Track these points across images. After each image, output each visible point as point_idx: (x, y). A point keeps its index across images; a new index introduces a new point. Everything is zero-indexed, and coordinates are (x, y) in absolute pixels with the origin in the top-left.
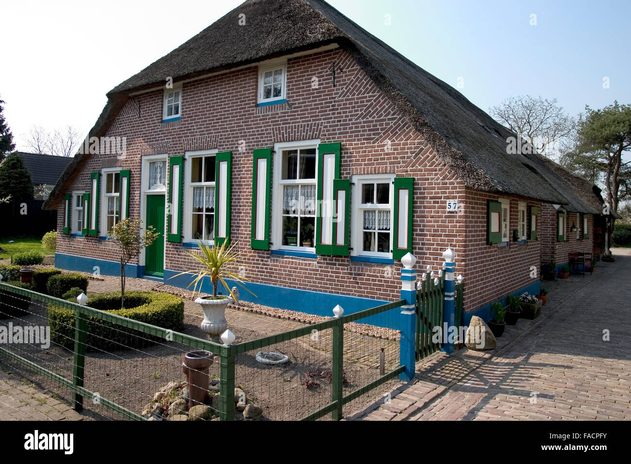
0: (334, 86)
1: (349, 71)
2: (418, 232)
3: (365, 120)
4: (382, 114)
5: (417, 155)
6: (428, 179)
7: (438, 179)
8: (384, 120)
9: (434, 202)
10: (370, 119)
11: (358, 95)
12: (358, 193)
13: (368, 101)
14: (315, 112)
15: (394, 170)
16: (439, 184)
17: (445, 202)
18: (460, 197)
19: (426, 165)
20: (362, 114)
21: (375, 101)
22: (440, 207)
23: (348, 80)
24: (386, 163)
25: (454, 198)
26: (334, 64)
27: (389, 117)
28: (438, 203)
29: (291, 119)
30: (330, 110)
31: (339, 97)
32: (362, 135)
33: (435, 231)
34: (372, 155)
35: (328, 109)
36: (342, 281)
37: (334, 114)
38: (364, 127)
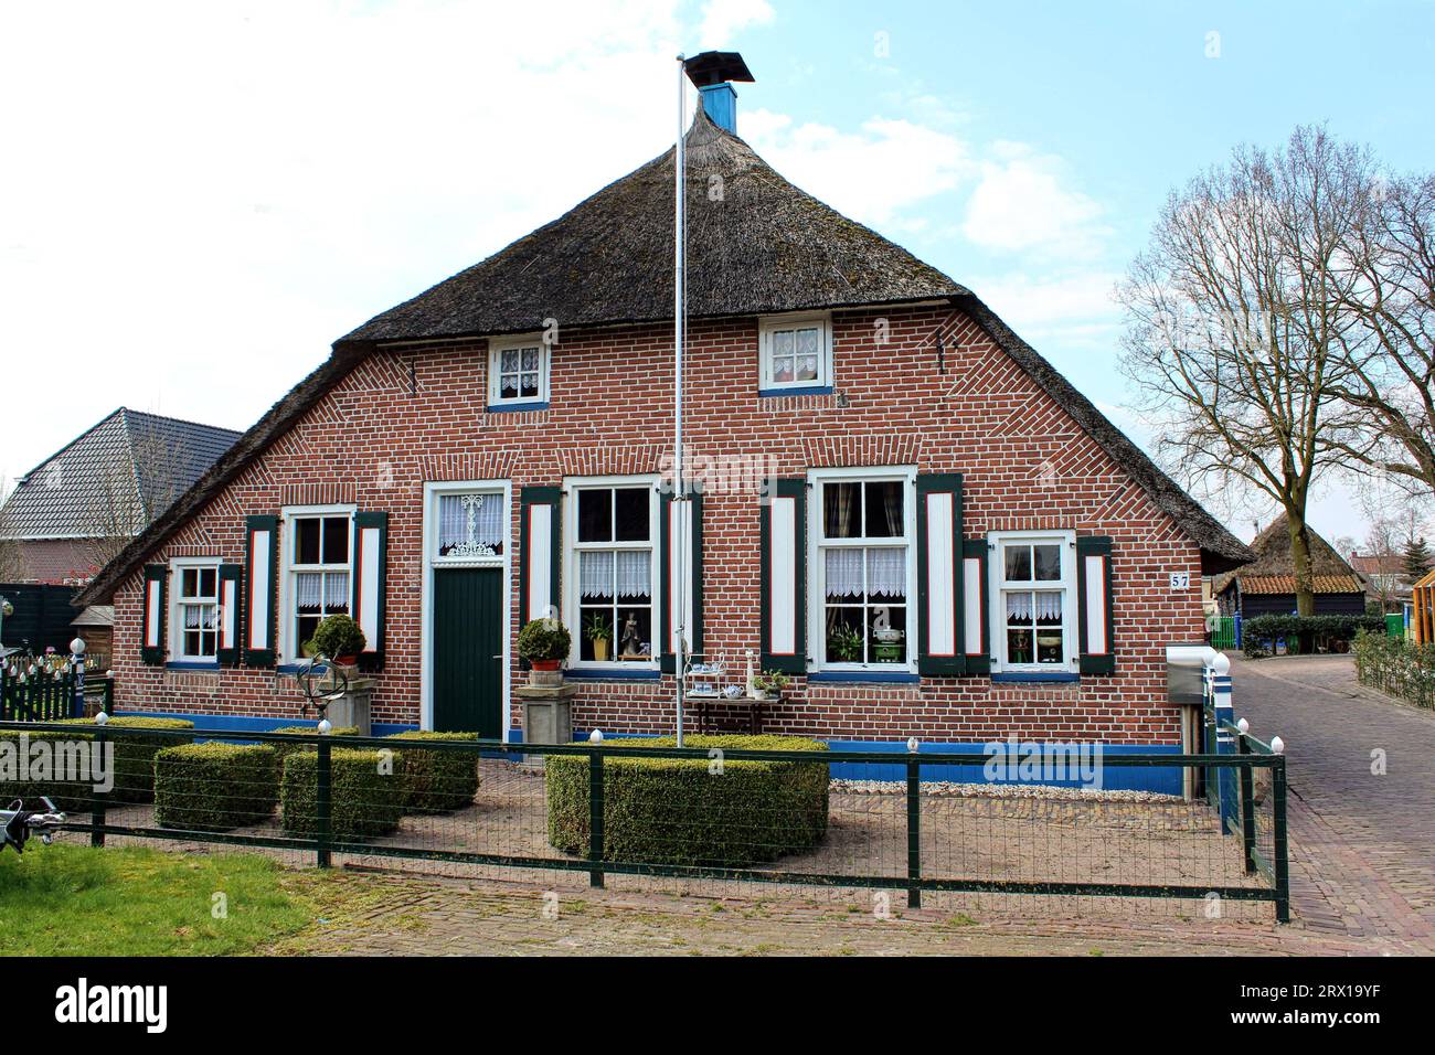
0: (942, 372)
1: (972, 349)
2: (1122, 625)
3: (1010, 436)
4: (1044, 430)
5: (1113, 499)
6: (1135, 539)
7: (1153, 538)
8: (1050, 439)
9: (1148, 576)
10: (1022, 435)
11: (994, 392)
12: (998, 563)
13: (1013, 404)
14: (904, 417)
15: (1072, 524)
16: (1155, 546)
17: (1167, 576)
18: (1192, 567)
19: (1130, 516)
20: (1004, 426)
21: (1029, 405)
22: (1157, 584)
23: (972, 363)
24: (1057, 512)
25: (1183, 568)
26: (939, 332)
27: (1059, 434)
28: (1154, 577)
29: (847, 426)
30: (935, 415)
31: (954, 392)
32: (1005, 463)
33: (1152, 622)
34: (1028, 498)
35: (931, 412)
36: (976, 719)
37: (943, 422)
38: (1009, 448)
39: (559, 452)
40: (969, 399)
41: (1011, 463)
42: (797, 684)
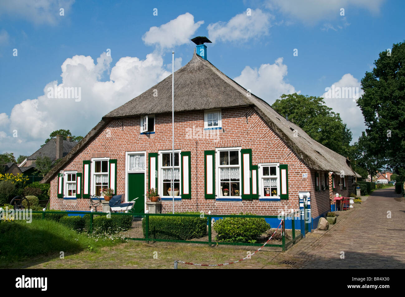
0: (247, 123)
1: (255, 118)
2: (291, 187)
3: (263, 139)
4: (272, 137)
5: (288, 155)
6: (294, 165)
7: (298, 165)
8: (273, 140)
9: (297, 174)
10: (266, 139)
11: (260, 128)
12: (261, 171)
13: (265, 131)
14: (238, 135)
15: (278, 161)
16: (299, 167)
17: (302, 174)
18: (308, 172)
19: (293, 159)
20: (262, 137)
21: (268, 131)
22: (299, 176)
23: (254, 121)
24: (275, 158)
25: (306, 172)
26: (247, 113)
27: (275, 139)
28: (298, 174)
29: (225, 137)
30: (246, 134)
31: (250, 128)
32: (262, 146)
33: (298, 186)
34: (268, 155)
35: (245, 133)
36: (256, 210)
37: (248, 136)
38: (263, 142)
39: (157, 144)
40: (254, 130)
41: (264, 146)
42: (213, 201)
